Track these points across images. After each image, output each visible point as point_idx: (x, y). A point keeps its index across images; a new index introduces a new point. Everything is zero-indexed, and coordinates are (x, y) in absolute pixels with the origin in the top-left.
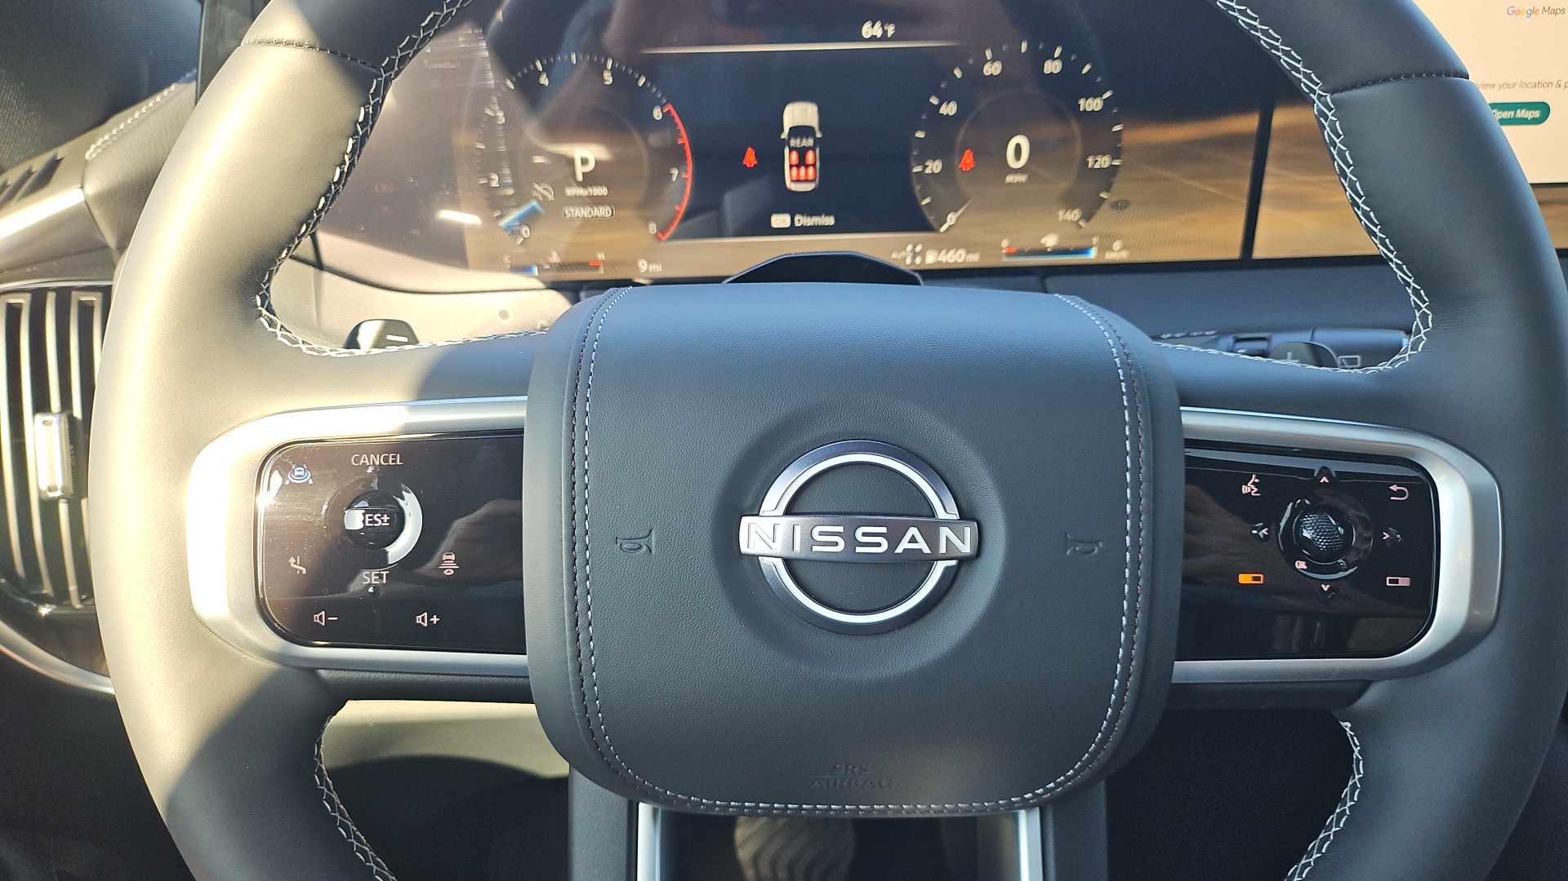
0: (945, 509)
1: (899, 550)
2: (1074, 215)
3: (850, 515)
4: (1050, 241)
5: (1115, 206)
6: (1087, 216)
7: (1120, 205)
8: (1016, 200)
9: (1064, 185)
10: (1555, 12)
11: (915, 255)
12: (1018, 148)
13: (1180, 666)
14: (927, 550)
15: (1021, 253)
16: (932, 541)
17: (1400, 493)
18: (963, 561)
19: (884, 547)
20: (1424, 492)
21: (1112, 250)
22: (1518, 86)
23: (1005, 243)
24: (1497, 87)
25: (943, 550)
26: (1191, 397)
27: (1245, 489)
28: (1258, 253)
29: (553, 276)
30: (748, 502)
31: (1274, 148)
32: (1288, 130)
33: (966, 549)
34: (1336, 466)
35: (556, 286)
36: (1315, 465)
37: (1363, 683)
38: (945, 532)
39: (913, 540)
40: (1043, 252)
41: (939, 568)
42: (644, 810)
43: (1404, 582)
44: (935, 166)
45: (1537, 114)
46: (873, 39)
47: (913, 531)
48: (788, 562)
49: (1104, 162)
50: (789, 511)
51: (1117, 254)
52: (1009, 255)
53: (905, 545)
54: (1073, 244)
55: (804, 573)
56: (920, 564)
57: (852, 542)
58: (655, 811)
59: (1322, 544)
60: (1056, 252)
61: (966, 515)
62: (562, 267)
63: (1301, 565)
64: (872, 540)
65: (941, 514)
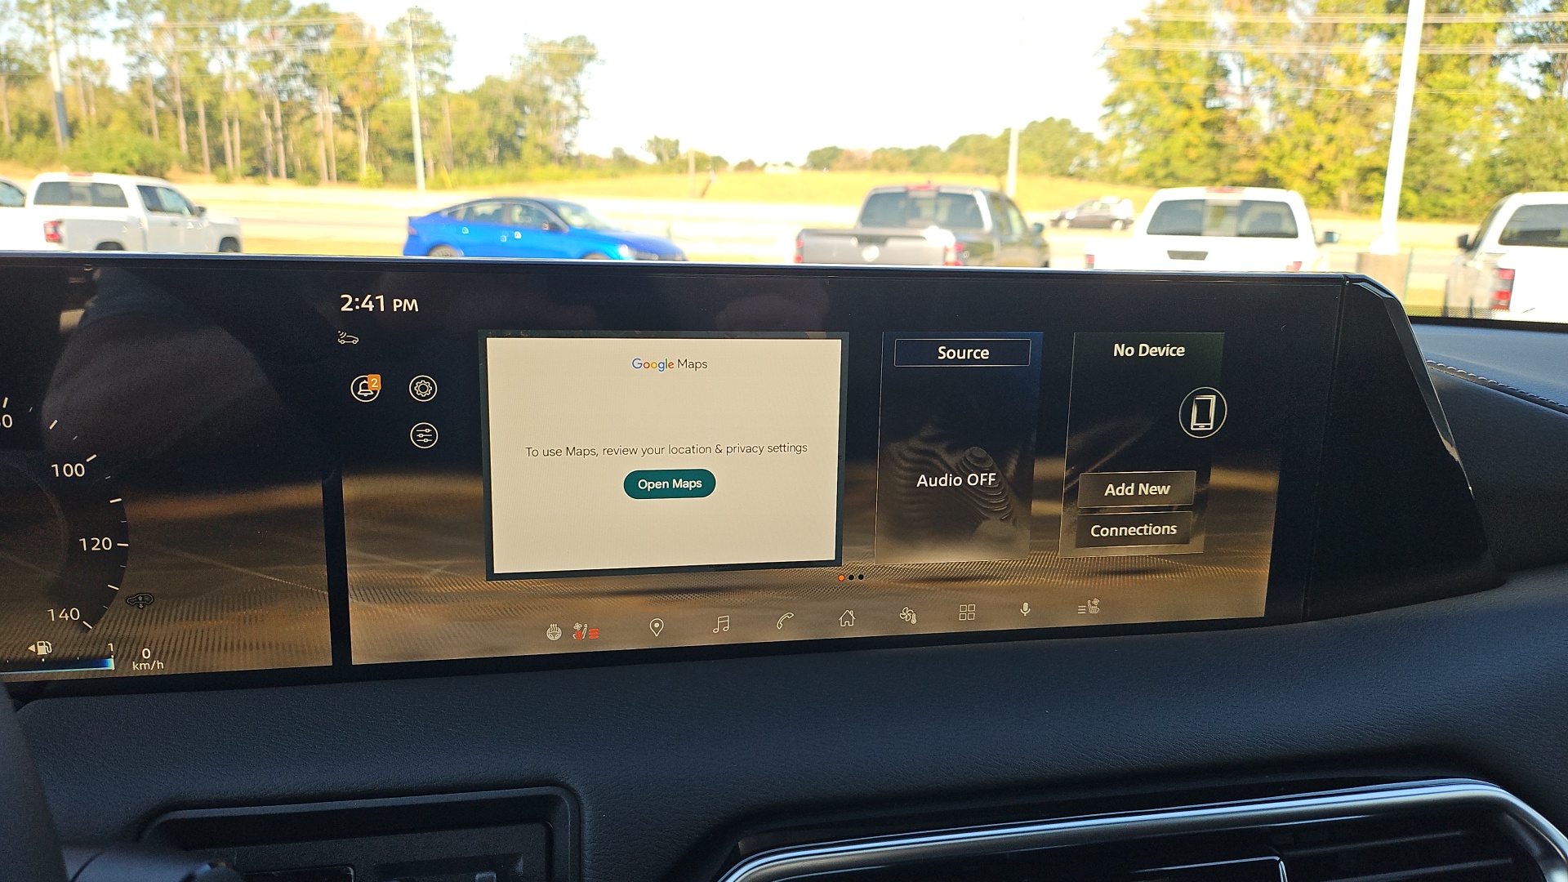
2: (72, 614)
4: (42, 648)
5: (132, 601)
6: (93, 614)
7: (141, 601)
9: (50, 576)
10: (693, 365)
21: (140, 660)
22: (666, 451)
24: (640, 453)
28: (359, 657)
31: (350, 526)
32: (365, 506)
40: (36, 663)
45: (698, 484)
49: (104, 543)
51: (147, 664)
54: (78, 652)
60: (51, 662)
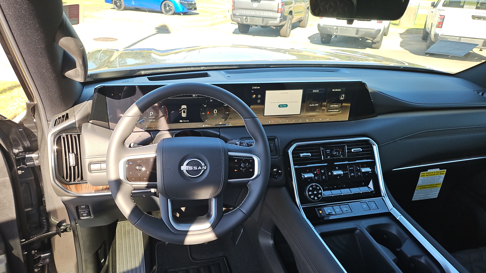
0: (203, 164)
1: (198, 169)
2: (224, 120)
3: (193, 165)
4: (221, 123)
6: (226, 120)
7: (230, 119)
8: (215, 118)
9: (222, 116)
11: (201, 125)
12: (215, 111)
13: (229, 180)
14: (201, 169)
15: (216, 125)
16: (202, 168)
17: (251, 161)
18: (205, 170)
19: (197, 169)
20: (253, 160)
22: (283, 102)
23: (214, 124)
24: (280, 103)
25: (203, 169)
26: (230, 151)
27: (235, 161)
29: (146, 129)
30: (182, 164)
33: (205, 168)
34: (244, 158)
35: (146, 131)
36: (243, 158)
37: (249, 181)
38: (203, 167)
39: (200, 168)
40: (220, 125)
41: (202, 171)
42: (169, 200)
43: (251, 170)
44: (204, 113)
45: (286, 106)
46: (194, 97)
47: (200, 167)
48: (186, 171)
49: (228, 113)
50: (187, 165)
51: (230, 125)
52: (215, 125)
53: (199, 168)
54: (224, 124)
55: (189, 172)
56: (201, 170)
57: (193, 168)
58: (170, 200)
59: (243, 167)
60: (221, 125)
61: (205, 165)
62: (148, 128)
63: (241, 169)
64: (195, 168)
65: (203, 165)
